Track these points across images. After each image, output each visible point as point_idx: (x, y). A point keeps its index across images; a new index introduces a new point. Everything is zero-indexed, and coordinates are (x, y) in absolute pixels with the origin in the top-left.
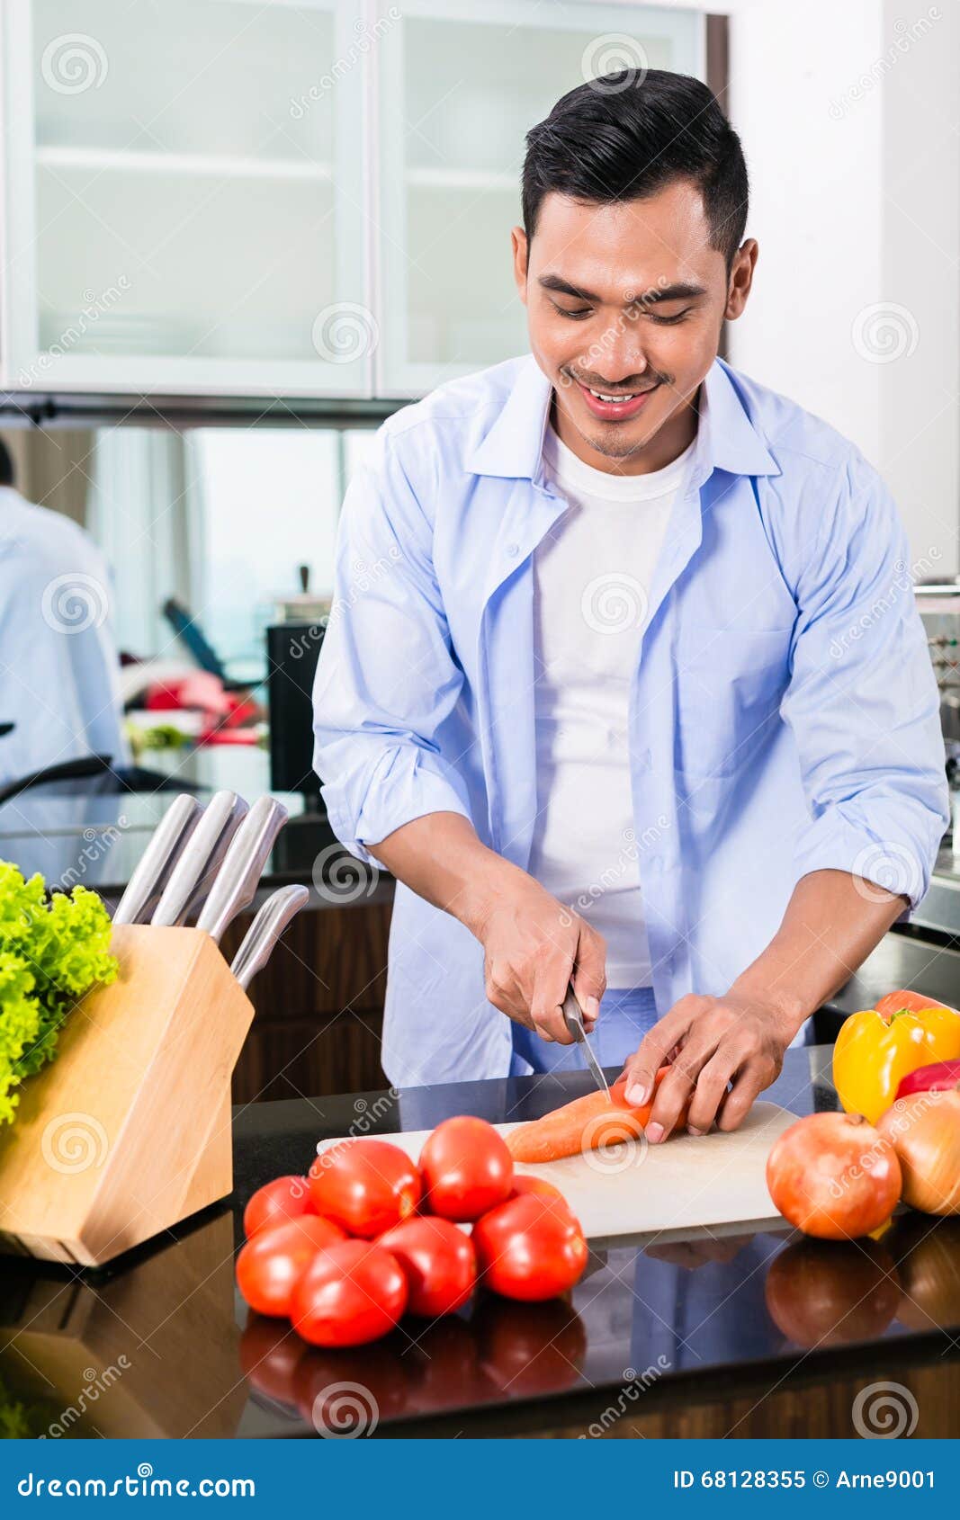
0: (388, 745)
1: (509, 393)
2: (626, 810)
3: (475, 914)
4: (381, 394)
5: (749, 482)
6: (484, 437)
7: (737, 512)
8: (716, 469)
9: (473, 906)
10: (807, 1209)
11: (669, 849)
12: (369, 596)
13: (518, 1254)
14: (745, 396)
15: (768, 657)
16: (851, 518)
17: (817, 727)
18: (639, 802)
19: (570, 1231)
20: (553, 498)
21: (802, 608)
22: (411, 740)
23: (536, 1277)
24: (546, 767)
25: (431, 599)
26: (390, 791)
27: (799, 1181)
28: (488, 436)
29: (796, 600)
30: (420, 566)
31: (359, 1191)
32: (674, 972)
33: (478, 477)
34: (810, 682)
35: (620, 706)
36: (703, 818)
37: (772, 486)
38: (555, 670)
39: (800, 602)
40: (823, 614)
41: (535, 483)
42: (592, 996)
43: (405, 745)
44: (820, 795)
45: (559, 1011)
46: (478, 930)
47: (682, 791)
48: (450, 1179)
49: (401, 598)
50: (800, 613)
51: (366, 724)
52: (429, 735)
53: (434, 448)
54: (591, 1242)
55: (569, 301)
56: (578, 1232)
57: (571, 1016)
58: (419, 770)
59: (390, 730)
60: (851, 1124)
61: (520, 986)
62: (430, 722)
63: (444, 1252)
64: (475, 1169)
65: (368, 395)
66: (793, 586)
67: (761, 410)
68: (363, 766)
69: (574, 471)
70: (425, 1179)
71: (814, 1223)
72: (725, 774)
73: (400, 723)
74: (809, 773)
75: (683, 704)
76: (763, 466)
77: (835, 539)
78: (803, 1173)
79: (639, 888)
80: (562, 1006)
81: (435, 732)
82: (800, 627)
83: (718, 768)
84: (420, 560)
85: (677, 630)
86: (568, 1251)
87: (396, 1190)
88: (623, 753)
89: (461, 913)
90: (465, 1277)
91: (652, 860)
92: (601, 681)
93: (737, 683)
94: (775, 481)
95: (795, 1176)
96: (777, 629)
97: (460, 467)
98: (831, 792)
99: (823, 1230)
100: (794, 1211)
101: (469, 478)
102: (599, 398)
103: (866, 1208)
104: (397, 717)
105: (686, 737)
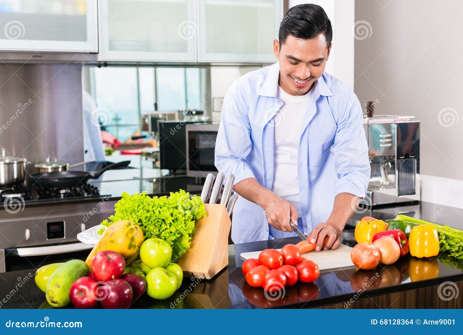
0: (236, 161)
1: (267, 75)
2: (296, 175)
3: (263, 202)
4: (199, 61)
5: (326, 97)
6: (261, 86)
7: (323, 105)
8: (320, 95)
9: (262, 201)
10: (361, 263)
11: (306, 185)
12: (231, 124)
13: (306, 273)
14: (325, 78)
15: (330, 139)
16: (350, 106)
17: (341, 155)
18: (299, 174)
19: (316, 268)
20: (279, 102)
21: (338, 127)
22: (241, 159)
23: (310, 277)
24: (275, 165)
25: (247, 126)
26: (238, 173)
27: (360, 257)
28: (263, 86)
29: (337, 124)
30: (245, 117)
31: (271, 260)
32: (307, 214)
33: (260, 96)
34: (339, 144)
35: (295, 151)
36: (313, 177)
37: (331, 98)
38: (278, 142)
39: (338, 125)
40: (343, 128)
41: (276, 98)
42: (296, 220)
43: (240, 161)
44: (340, 172)
45: (289, 224)
46: (264, 207)
47: (309, 172)
48: (289, 257)
49: (239, 125)
50: (337, 128)
51: (230, 156)
52: (245, 158)
53: (249, 88)
54: (320, 271)
55: (293, 61)
56: (318, 268)
57: (292, 225)
58: (245, 168)
59: (236, 157)
60: (370, 244)
61: (278, 219)
62: (245, 155)
63: (292, 272)
64: (294, 255)
65: (196, 62)
66: (336, 122)
67: (329, 80)
68: (230, 166)
69: (284, 95)
70: (284, 257)
71: (363, 266)
72: (319, 166)
73: (239, 156)
74: (337, 166)
75: (310, 150)
76: (329, 94)
77: (346, 111)
78: (360, 255)
79: (299, 194)
80: (289, 223)
81: (246, 158)
82: (337, 131)
83: (318, 166)
84: (245, 116)
85: (309, 133)
86: (316, 271)
87: (279, 260)
88: (295, 161)
89: (258, 202)
90: (296, 278)
91: (302, 188)
92: (289, 145)
93: (323, 145)
94: (332, 97)
95: (359, 256)
96: (332, 132)
97: (256, 94)
98: (343, 171)
99: (365, 267)
100: (358, 263)
101: (258, 96)
102: (297, 82)
103: (374, 262)
104: (237, 154)
105: (310, 158)
